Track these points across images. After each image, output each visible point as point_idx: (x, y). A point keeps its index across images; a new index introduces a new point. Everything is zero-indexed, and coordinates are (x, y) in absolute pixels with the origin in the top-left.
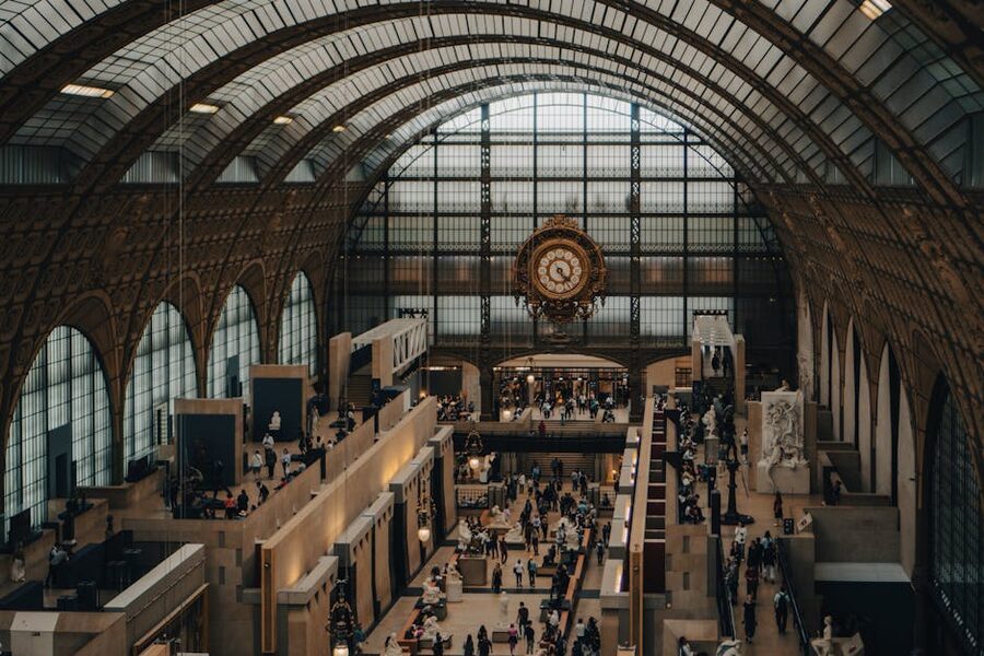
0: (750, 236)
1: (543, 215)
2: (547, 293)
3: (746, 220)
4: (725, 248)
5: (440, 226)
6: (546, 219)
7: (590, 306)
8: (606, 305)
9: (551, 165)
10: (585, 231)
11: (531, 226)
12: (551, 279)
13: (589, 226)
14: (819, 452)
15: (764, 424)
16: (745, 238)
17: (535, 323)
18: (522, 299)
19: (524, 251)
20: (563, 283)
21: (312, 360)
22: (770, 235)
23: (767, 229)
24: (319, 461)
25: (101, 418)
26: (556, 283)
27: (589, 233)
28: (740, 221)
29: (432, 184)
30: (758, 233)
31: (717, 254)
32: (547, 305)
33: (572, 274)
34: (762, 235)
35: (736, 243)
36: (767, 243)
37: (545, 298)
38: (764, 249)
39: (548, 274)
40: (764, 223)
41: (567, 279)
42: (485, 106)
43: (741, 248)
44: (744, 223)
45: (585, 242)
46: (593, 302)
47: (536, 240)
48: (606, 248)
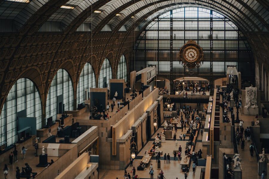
0: (242, 46)
1: (187, 40)
2: (188, 61)
3: (241, 41)
4: (236, 49)
5: (159, 43)
6: (188, 41)
7: (199, 64)
8: (203, 64)
9: (189, 27)
10: (198, 44)
11: (184, 43)
12: (189, 57)
13: (199, 43)
14: (261, 104)
15: (246, 96)
16: (241, 46)
17: (185, 69)
18: (181, 62)
19: (182, 50)
20: (192, 58)
21: (126, 78)
22: (248, 45)
23: (247, 44)
24: (128, 105)
25: (71, 93)
26: (190, 58)
27: (199, 45)
28: (240, 41)
29: (157, 32)
30: (244, 45)
31: (233, 50)
32: (188, 64)
33: (194, 55)
34: (245, 45)
35: (239, 48)
36: (247, 47)
37: (187, 62)
38: (246, 49)
39: (188, 55)
40: (246, 42)
41: (193, 57)
42: (171, 11)
43: (240, 49)
44: (241, 42)
45: (198, 47)
46: (200, 63)
47: (185, 47)
48: (203, 49)
